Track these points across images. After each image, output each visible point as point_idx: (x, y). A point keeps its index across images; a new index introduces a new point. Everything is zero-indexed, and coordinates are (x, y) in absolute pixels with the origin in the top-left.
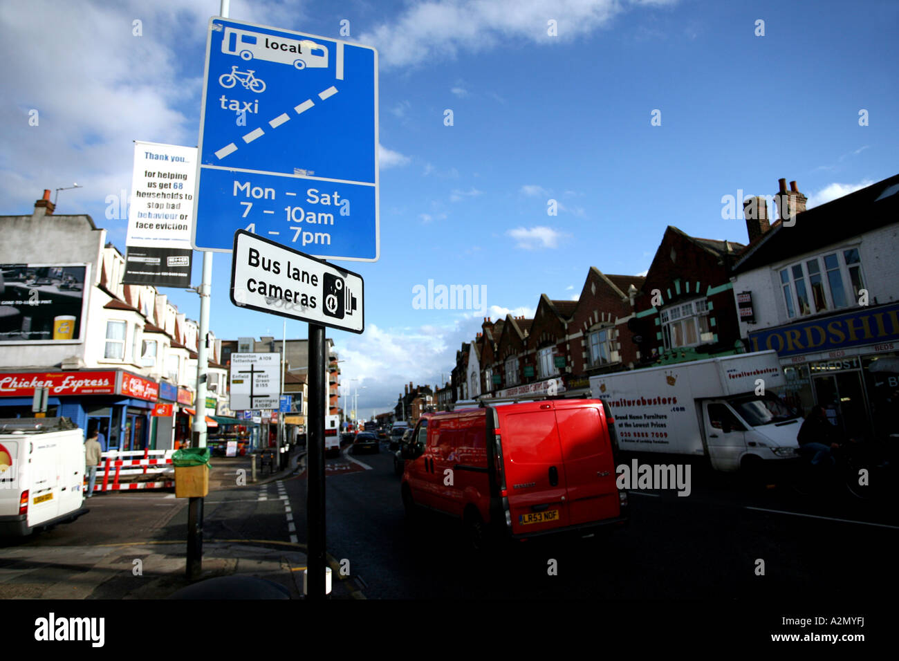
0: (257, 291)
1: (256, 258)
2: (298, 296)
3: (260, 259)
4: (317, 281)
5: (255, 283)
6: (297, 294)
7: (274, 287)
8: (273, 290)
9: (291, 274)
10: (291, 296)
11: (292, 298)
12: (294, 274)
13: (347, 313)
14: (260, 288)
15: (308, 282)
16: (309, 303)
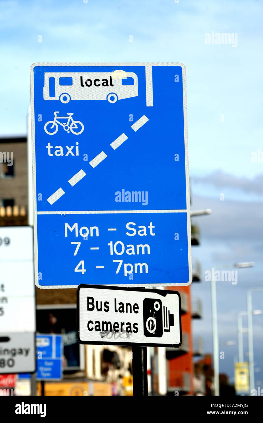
0: (94, 329)
1: (92, 304)
2: (123, 326)
3: (95, 303)
4: (138, 308)
5: (92, 323)
6: (122, 324)
7: (106, 323)
8: (105, 325)
9: (117, 309)
10: (118, 327)
11: (119, 329)
12: (120, 308)
13: (166, 331)
14: (96, 326)
15: (131, 312)
16: (133, 329)
